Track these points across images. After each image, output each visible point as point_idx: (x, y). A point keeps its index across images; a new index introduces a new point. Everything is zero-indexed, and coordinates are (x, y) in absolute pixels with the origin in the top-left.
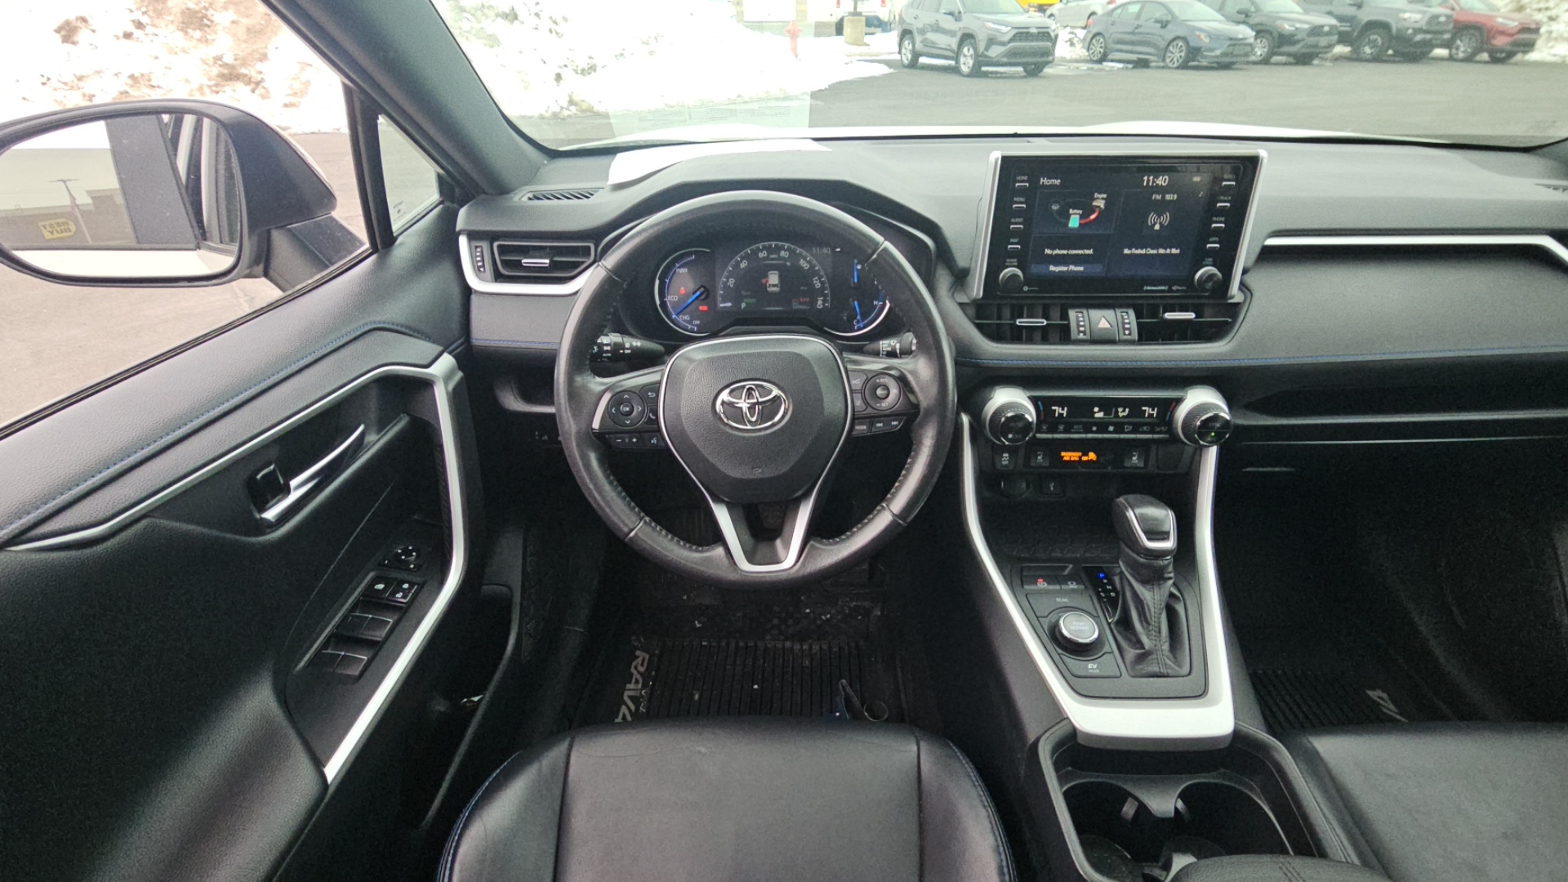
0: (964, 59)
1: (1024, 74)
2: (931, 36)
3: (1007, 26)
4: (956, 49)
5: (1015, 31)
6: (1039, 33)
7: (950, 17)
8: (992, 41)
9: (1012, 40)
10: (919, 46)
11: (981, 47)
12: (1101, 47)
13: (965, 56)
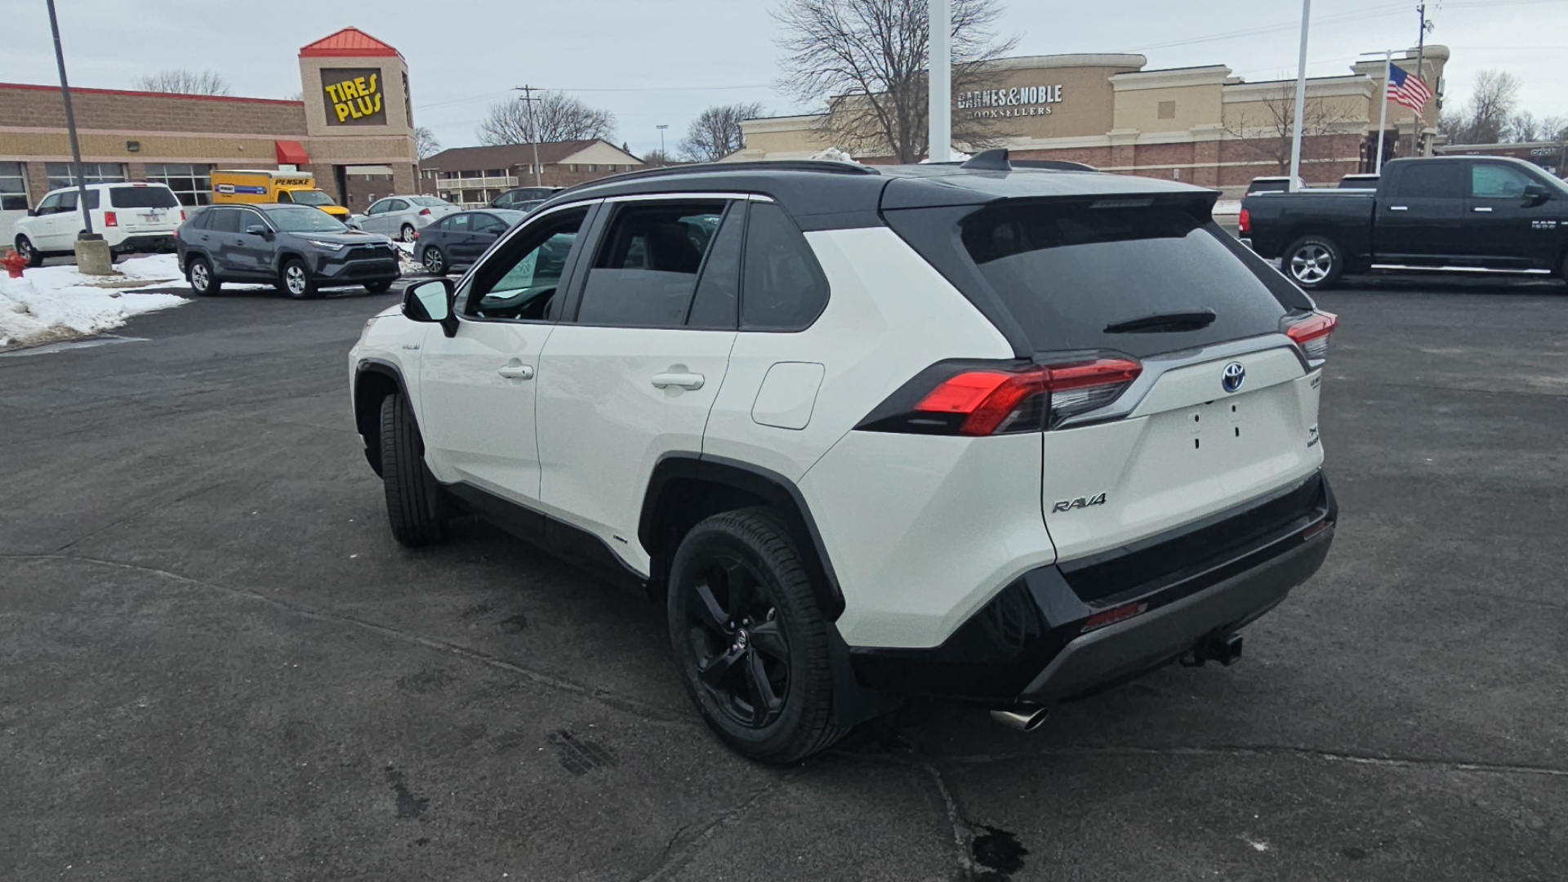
0: (292, 281)
1: (366, 291)
2: (233, 257)
3: (339, 244)
4: (276, 270)
5: (349, 248)
6: (376, 248)
7: (259, 237)
8: (324, 260)
9: (350, 256)
10: (218, 269)
11: (314, 266)
12: (439, 260)
13: (292, 277)
